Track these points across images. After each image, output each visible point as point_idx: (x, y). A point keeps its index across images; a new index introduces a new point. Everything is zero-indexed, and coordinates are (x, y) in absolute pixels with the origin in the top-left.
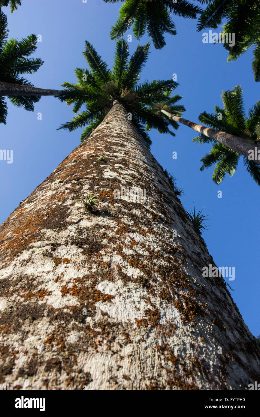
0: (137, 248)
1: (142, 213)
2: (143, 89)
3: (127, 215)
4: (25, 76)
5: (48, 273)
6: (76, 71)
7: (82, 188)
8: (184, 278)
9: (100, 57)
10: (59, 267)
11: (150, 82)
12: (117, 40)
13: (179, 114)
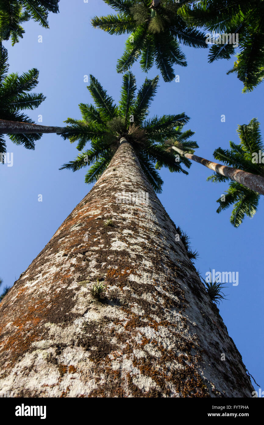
0: (148, 347)
1: (154, 297)
2: (152, 125)
3: (138, 303)
4: (25, 112)
5: (52, 387)
6: (80, 106)
7: (88, 265)
8: (200, 386)
9: (106, 92)
10: (64, 378)
11: (159, 117)
12: (124, 73)
13: (191, 151)
